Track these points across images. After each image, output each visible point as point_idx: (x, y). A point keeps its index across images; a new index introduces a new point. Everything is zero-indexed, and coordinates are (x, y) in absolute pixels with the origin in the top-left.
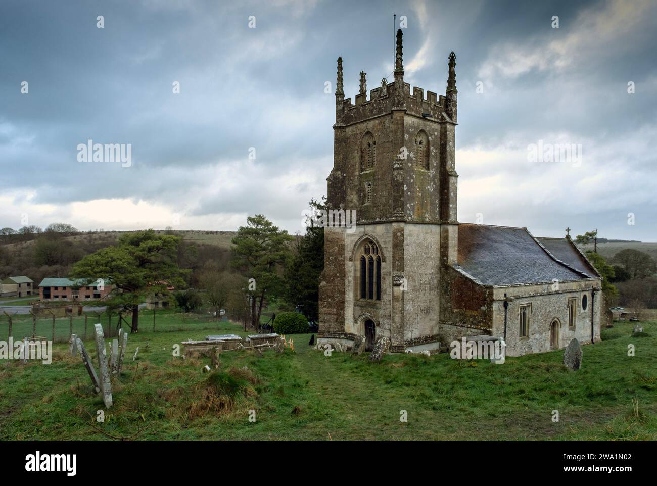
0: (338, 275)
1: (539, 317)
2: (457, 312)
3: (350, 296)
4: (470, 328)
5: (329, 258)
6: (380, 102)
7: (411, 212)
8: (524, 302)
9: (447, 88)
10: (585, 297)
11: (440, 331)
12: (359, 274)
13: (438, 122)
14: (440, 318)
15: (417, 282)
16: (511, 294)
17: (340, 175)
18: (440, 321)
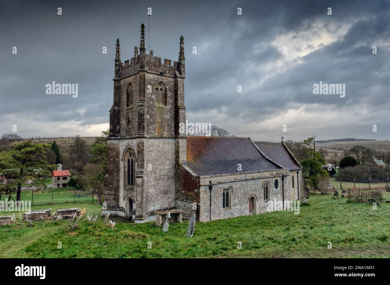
0: (115, 170)
1: (239, 195)
2: (184, 193)
3: (122, 183)
4: (190, 203)
5: (110, 159)
6: (134, 66)
7: (153, 131)
8: (226, 186)
9: (179, 56)
10: (276, 181)
11: (176, 205)
12: (127, 170)
13: (172, 77)
14: (176, 197)
15: (157, 174)
16: (215, 181)
17: (117, 109)
18: (176, 198)
